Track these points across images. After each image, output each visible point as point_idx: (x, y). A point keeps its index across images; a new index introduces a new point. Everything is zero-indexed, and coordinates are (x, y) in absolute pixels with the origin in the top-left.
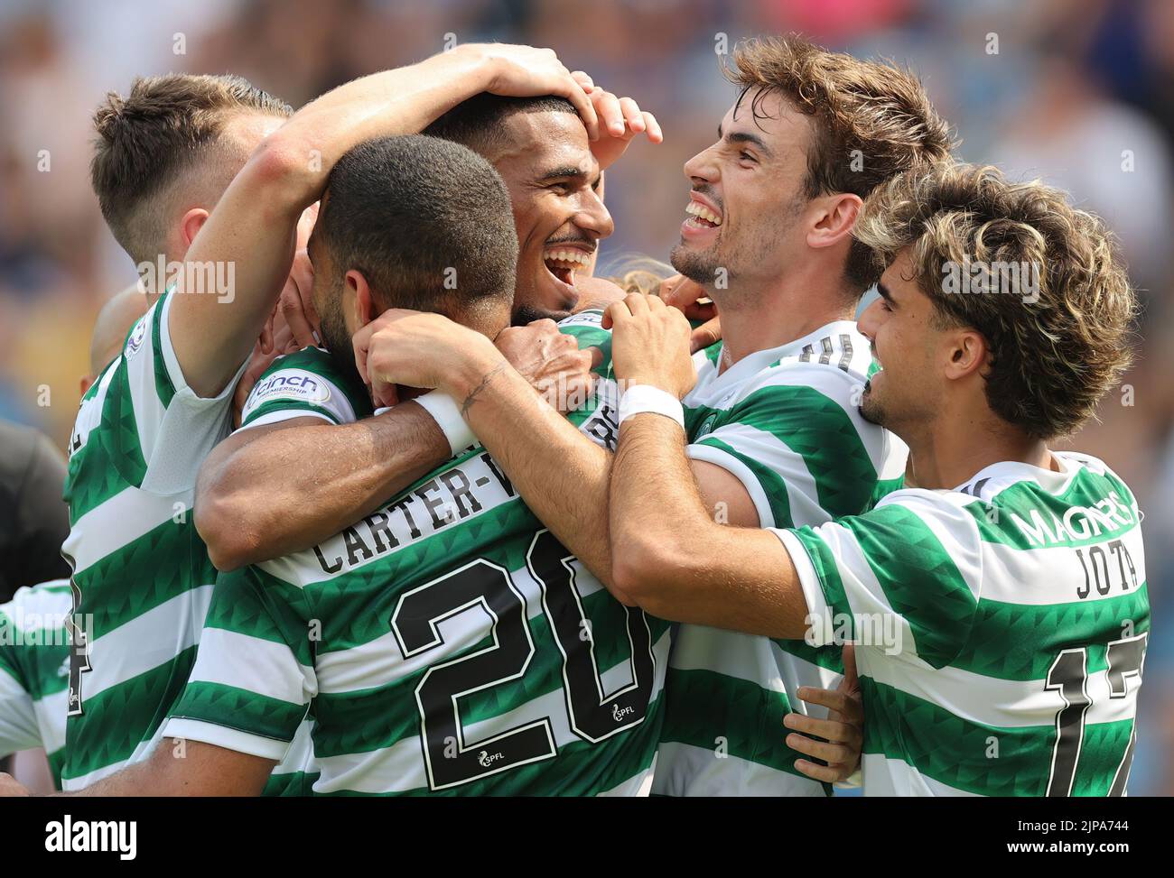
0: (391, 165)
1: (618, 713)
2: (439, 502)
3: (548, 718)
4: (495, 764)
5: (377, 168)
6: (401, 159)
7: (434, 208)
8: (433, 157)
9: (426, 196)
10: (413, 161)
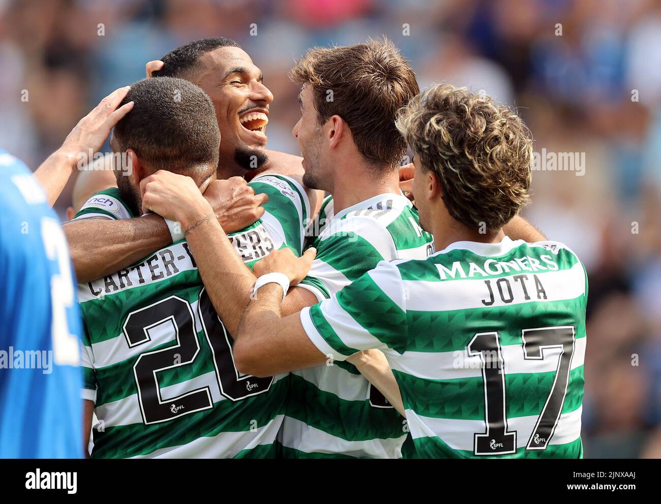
0: (148, 92)
1: (249, 386)
2: (157, 266)
3: (208, 387)
4: (180, 412)
5: (141, 94)
6: (153, 88)
7: (171, 113)
8: (170, 87)
9: (166, 107)
10: (160, 89)
